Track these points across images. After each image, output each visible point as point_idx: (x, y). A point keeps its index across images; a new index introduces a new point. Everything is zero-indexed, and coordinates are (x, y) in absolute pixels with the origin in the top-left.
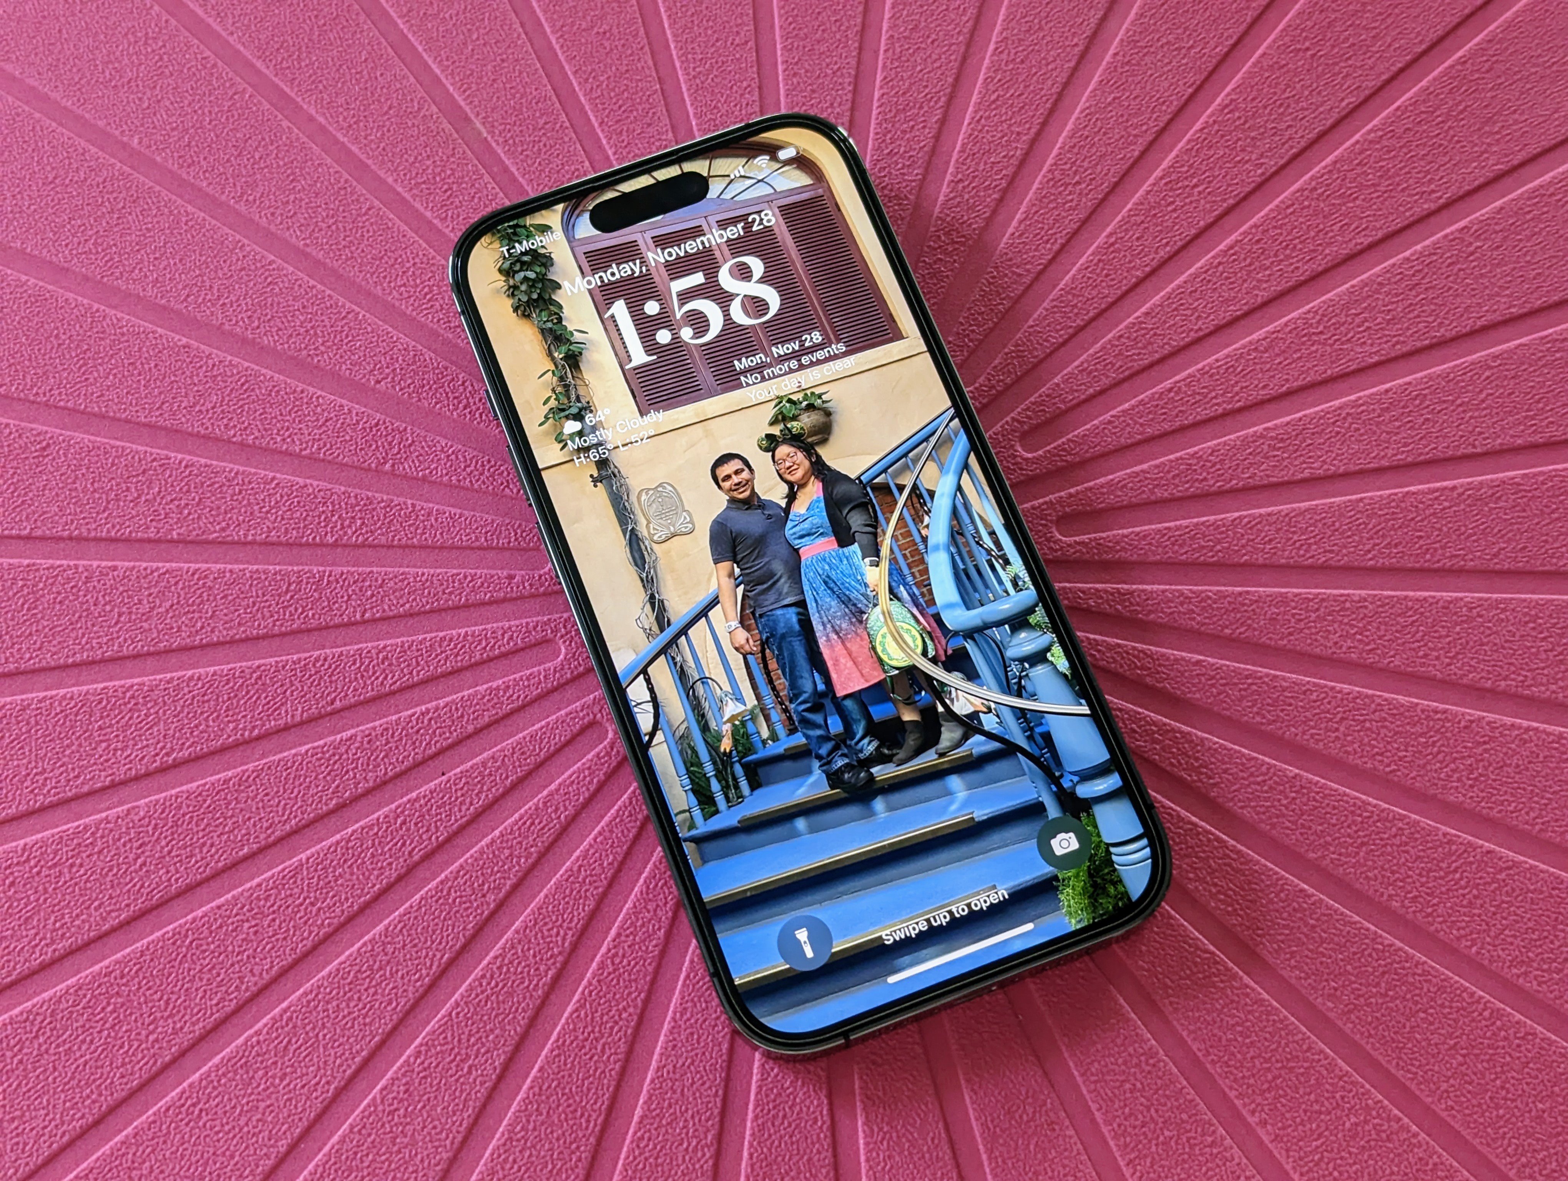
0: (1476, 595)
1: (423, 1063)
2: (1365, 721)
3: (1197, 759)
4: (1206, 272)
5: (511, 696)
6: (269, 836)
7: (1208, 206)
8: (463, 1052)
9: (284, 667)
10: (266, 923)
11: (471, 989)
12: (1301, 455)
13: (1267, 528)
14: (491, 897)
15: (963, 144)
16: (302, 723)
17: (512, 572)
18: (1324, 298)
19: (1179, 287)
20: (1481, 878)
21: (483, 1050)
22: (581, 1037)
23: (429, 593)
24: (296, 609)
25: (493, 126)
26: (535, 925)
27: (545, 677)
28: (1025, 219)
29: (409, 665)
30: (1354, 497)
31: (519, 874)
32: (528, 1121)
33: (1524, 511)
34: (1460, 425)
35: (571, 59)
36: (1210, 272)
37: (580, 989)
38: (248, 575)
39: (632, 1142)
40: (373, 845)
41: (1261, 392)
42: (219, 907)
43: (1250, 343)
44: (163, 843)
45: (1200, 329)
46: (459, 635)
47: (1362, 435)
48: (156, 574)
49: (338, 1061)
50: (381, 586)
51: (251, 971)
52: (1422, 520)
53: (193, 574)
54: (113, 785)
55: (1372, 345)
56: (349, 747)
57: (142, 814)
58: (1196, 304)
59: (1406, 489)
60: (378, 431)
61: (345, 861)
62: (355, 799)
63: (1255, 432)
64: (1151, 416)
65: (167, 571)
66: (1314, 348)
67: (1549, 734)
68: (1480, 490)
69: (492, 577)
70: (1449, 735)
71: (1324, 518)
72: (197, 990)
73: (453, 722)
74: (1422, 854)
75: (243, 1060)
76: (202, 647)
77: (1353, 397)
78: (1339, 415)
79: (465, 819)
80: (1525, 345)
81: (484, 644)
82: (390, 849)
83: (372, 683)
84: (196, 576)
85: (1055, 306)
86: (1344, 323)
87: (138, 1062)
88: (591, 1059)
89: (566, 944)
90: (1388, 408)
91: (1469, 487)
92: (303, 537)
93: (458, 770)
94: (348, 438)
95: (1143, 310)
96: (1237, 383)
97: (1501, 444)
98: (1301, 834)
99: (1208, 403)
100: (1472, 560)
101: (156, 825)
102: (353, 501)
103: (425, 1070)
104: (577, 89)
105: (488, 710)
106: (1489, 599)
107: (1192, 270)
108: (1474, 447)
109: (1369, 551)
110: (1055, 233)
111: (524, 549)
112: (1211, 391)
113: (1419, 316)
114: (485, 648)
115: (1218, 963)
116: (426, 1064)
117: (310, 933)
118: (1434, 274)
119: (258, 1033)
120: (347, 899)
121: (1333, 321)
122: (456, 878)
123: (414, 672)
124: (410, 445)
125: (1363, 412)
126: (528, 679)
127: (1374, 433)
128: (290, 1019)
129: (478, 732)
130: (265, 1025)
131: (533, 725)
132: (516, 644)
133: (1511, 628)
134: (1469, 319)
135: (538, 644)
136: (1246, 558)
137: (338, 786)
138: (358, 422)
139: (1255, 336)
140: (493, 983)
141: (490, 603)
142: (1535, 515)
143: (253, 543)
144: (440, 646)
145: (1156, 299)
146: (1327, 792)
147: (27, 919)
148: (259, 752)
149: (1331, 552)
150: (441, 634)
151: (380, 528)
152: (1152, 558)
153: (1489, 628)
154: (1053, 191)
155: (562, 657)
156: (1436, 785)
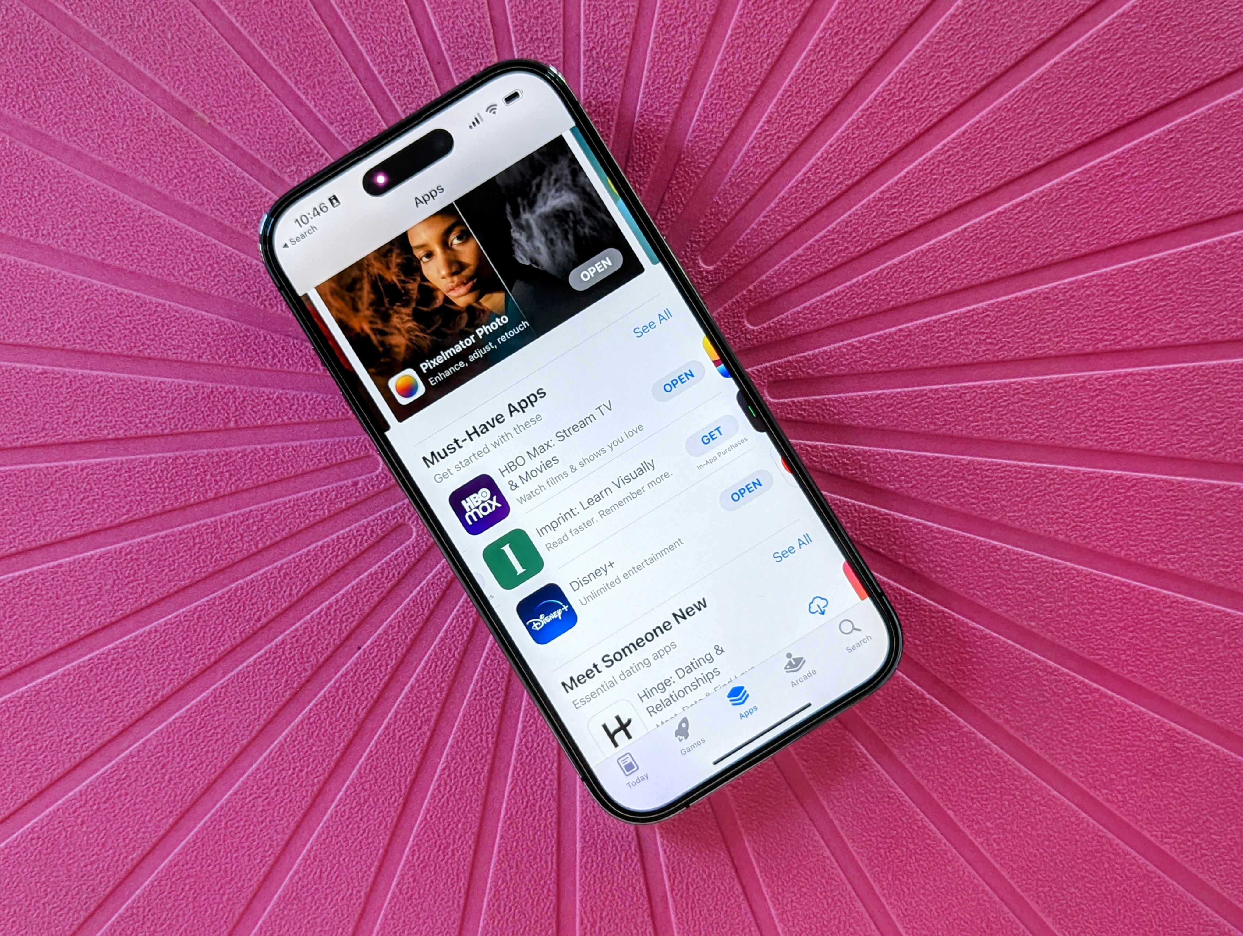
0: (1066, 281)
1: (419, 858)
2: (1008, 405)
3: (895, 471)
4: (803, 72)
5: (388, 576)
6: (251, 732)
7: (790, 14)
8: (444, 841)
9: (214, 603)
10: (273, 794)
11: (433, 797)
12: (913, 207)
13: (902, 274)
14: (425, 728)
15: (586, 16)
16: (243, 642)
17: (355, 479)
18: (897, 68)
19: (786, 91)
20: (1115, 499)
21: (457, 837)
22: (522, 807)
23: (300, 515)
24: (206, 557)
25: (212, 112)
26: (463, 738)
27: (408, 553)
28: (653, 68)
29: (305, 575)
30: (959, 229)
31: (439, 705)
32: (505, 875)
33: (1086, 202)
34: (1024, 145)
35: (253, 33)
36: (806, 72)
37: (510, 774)
38: (161, 540)
39: (581, 867)
40: (328, 715)
41: (870, 163)
42: (236, 794)
43: (852, 123)
44: (178, 760)
45: (811, 123)
46: (333, 540)
47: (954, 176)
48: (92, 561)
49: (360, 875)
50: (262, 520)
51: (276, 831)
52: (1014, 233)
53: (120, 552)
54: (125, 730)
55: (944, 97)
56: (284, 649)
57: (154, 743)
58: (803, 102)
59: (996, 211)
60: (214, 397)
61: (312, 734)
62: (303, 686)
63: (874, 198)
64: (794, 208)
65: (100, 556)
66: (901, 114)
67: (1141, 374)
68: (1050, 195)
69: (341, 487)
70: (1070, 397)
71: (942, 253)
72: (243, 856)
73: (352, 607)
74: (1071, 493)
75: (294, 894)
76: (149, 606)
77: (939, 146)
78: (933, 164)
79: (386, 677)
80: (1059, 63)
81: (354, 541)
82: (341, 715)
83: (283, 596)
84: (123, 553)
85: (697, 136)
86: (918, 85)
87: (222, 918)
88: (534, 819)
89: (490, 745)
90: (968, 147)
91: (1043, 194)
92: (190, 499)
93: (369, 642)
94: (194, 410)
95: (764, 119)
96: (850, 160)
97: (1058, 152)
98: (983, 505)
99: (833, 184)
100: (1057, 254)
101: (168, 748)
102: (216, 459)
103: (422, 862)
104: (267, 58)
105: (375, 591)
106: (1076, 281)
107: (792, 73)
108: (1039, 160)
109: (981, 270)
110: (680, 73)
111: (357, 459)
112: (833, 173)
113: (973, 62)
114: (355, 545)
115: (947, 618)
116: (421, 858)
117: (307, 791)
118: (977, 22)
119: (296, 873)
120: (323, 760)
121: (910, 85)
122: (395, 722)
123: (311, 579)
124: (243, 402)
125: (950, 156)
126: (396, 559)
127: (962, 171)
128: (315, 856)
129: (373, 610)
130: (300, 865)
131: (412, 592)
132: (378, 535)
133: (1097, 300)
134: (1011, 53)
135: (394, 530)
136: (892, 303)
137: (287, 681)
138: (197, 394)
139: (854, 116)
140: (448, 788)
141: (348, 509)
142: (1096, 203)
143: (154, 515)
144: (322, 553)
145: (771, 108)
146: (994, 467)
147: (103, 844)
148: (220, 672)
149: (953, 278)
150: (320, 543)
151: (244, 474)
152: (824, 325)
153: (1081, 305)
154: (667, 36)
155: (414, 534)
156: (1069, 438)
